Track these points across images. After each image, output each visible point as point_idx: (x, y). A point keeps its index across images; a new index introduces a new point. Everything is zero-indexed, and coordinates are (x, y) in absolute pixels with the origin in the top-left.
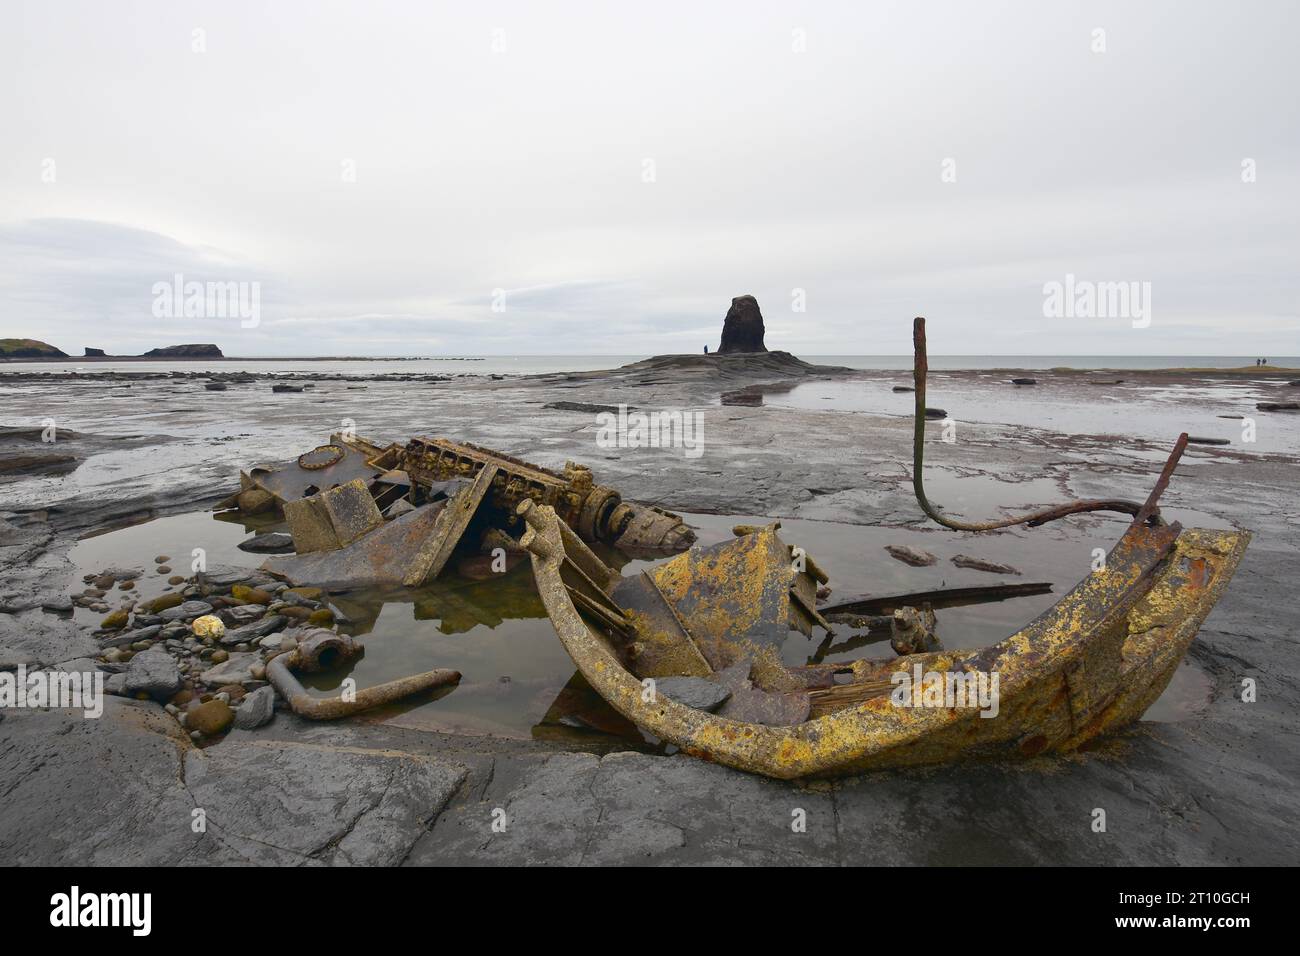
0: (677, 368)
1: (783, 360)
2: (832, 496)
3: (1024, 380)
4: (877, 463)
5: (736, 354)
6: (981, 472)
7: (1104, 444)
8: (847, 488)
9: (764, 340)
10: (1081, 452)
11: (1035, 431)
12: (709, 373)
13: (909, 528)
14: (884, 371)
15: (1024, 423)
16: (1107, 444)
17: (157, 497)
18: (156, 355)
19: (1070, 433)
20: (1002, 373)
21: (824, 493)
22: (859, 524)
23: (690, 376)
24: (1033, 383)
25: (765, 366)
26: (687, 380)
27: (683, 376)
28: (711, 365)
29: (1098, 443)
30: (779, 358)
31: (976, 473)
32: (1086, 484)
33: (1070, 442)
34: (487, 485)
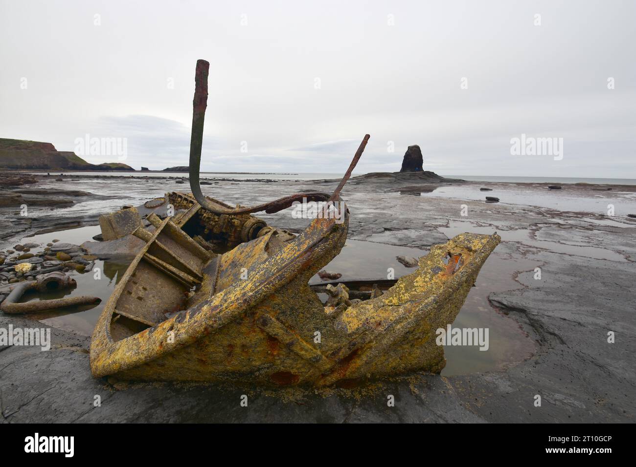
0: (376, 178)
1: (431, 175)
2: (394, 232)
3: (555, 187)
4: (435, 219)
5: (408, 173)
6: (490, 225)
7: (579, 216)
8: (406, 229)
9: (423, 166)
10: (561, 219)
11: (543, 209)
12: (389, 180)
13: (421, 249)
14: (482, 182)
15: (538, 205)
16: (580, 216)
17: (85, 217)
18: (168, 170)
19: (562, 210)
20: (546, 184)
21: (392, 230)
22: (395, 245)
23: (380, 181)
24: (560, 188)
25: (420, 178)
26: (377, 183)
27: (376, 181)
28: (393, 177)
29: (575, 215)
30: (428, 175)
31: (487, 225)
32: (548, 233)
33: (560, 214)
34: (193, 213)
